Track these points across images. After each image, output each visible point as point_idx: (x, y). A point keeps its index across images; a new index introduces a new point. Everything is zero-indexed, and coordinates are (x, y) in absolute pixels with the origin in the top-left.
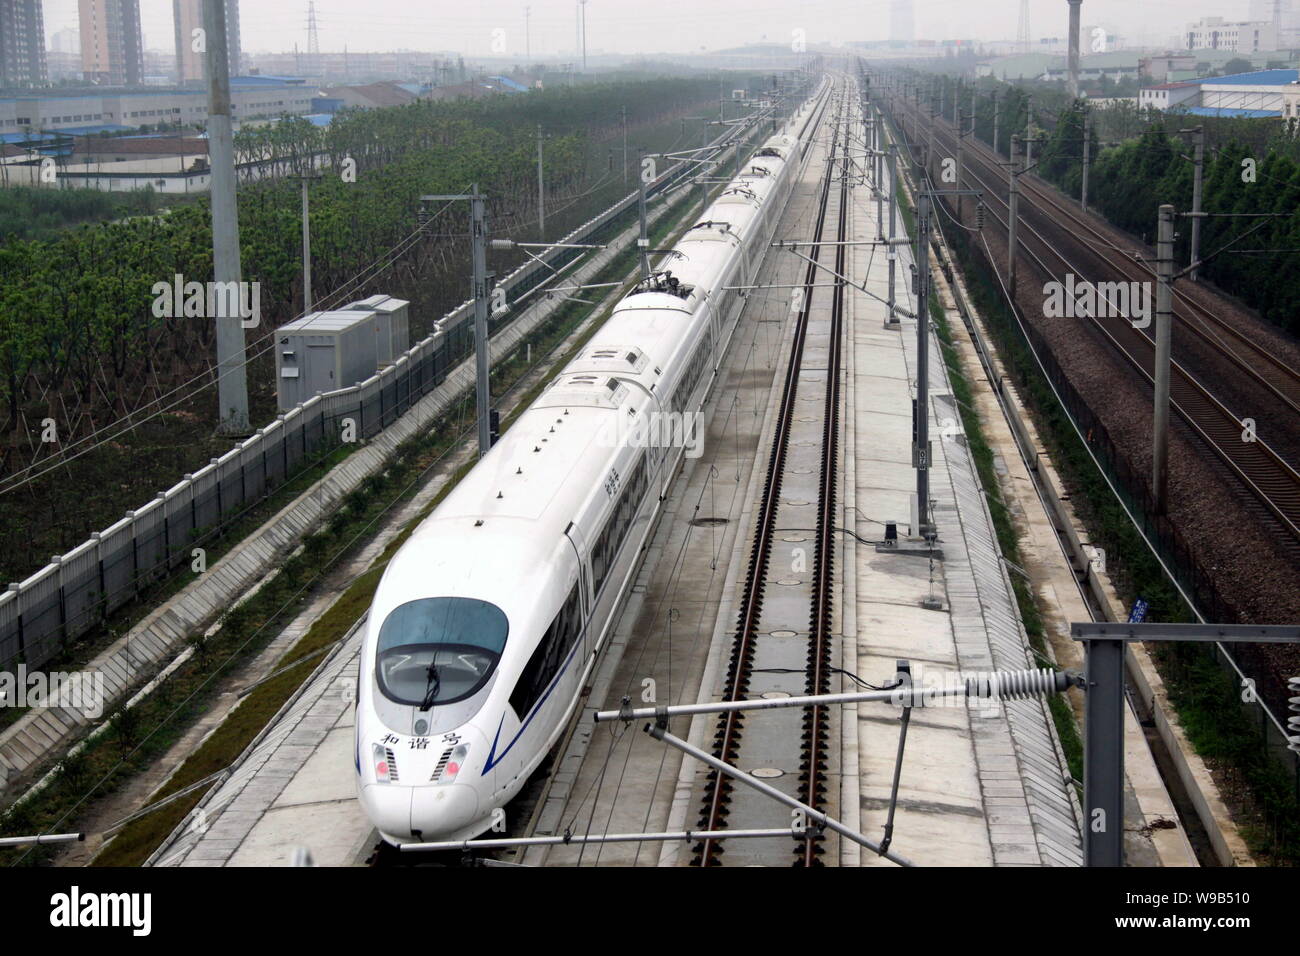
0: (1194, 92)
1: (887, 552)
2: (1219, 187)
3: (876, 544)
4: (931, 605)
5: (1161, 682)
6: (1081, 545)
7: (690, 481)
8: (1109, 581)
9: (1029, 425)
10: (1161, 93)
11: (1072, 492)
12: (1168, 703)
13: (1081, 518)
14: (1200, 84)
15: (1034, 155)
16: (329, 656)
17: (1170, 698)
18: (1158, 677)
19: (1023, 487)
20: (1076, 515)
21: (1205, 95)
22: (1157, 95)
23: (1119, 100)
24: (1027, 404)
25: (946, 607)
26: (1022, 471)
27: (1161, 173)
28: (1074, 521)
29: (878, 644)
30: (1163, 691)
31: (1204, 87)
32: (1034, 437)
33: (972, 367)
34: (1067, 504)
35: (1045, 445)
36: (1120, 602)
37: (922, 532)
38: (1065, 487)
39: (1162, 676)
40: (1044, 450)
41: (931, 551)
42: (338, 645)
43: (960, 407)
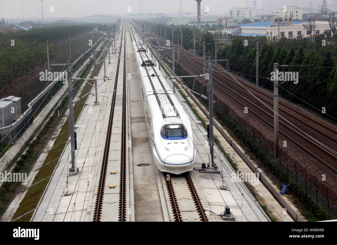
0: (238, 29)
1: (203, 172)
2: (263, 57)
3: (199, 170)
4: (223, 189)
5: (298, 210)
6: (256, 168)
7: (132, 152)
8: (269, 179)
9: (225, 131)
10: (229, 29)
11: (247, 152)
12: (302, 216)
13: (253, 160)
14: (240, 27)
15: (196, 49)
16: (34, 213)
17: (302, 215)
18: (296, 208)
19: (231, 151)
20: (251, 159)
21: (242, 30)
22: (228, 30)
23: (216, 31)
24: (222, 125)
25: (228, 189)
26: (229, 146)
27: (241, 53)
28: (251, 161)
29: (213, 202)
30: (299, 213)
31: (242, 27)
32: (228, 135)
33: (200, 114)
34: (246, 155)
35: (233, 138)
36: (275, 185)
37: (212, 166)
38: (244, 150)
39: (297, 208)
40: (233, 139)
41: (217, 172)
42: (36, 210)
43: (204, 126)
